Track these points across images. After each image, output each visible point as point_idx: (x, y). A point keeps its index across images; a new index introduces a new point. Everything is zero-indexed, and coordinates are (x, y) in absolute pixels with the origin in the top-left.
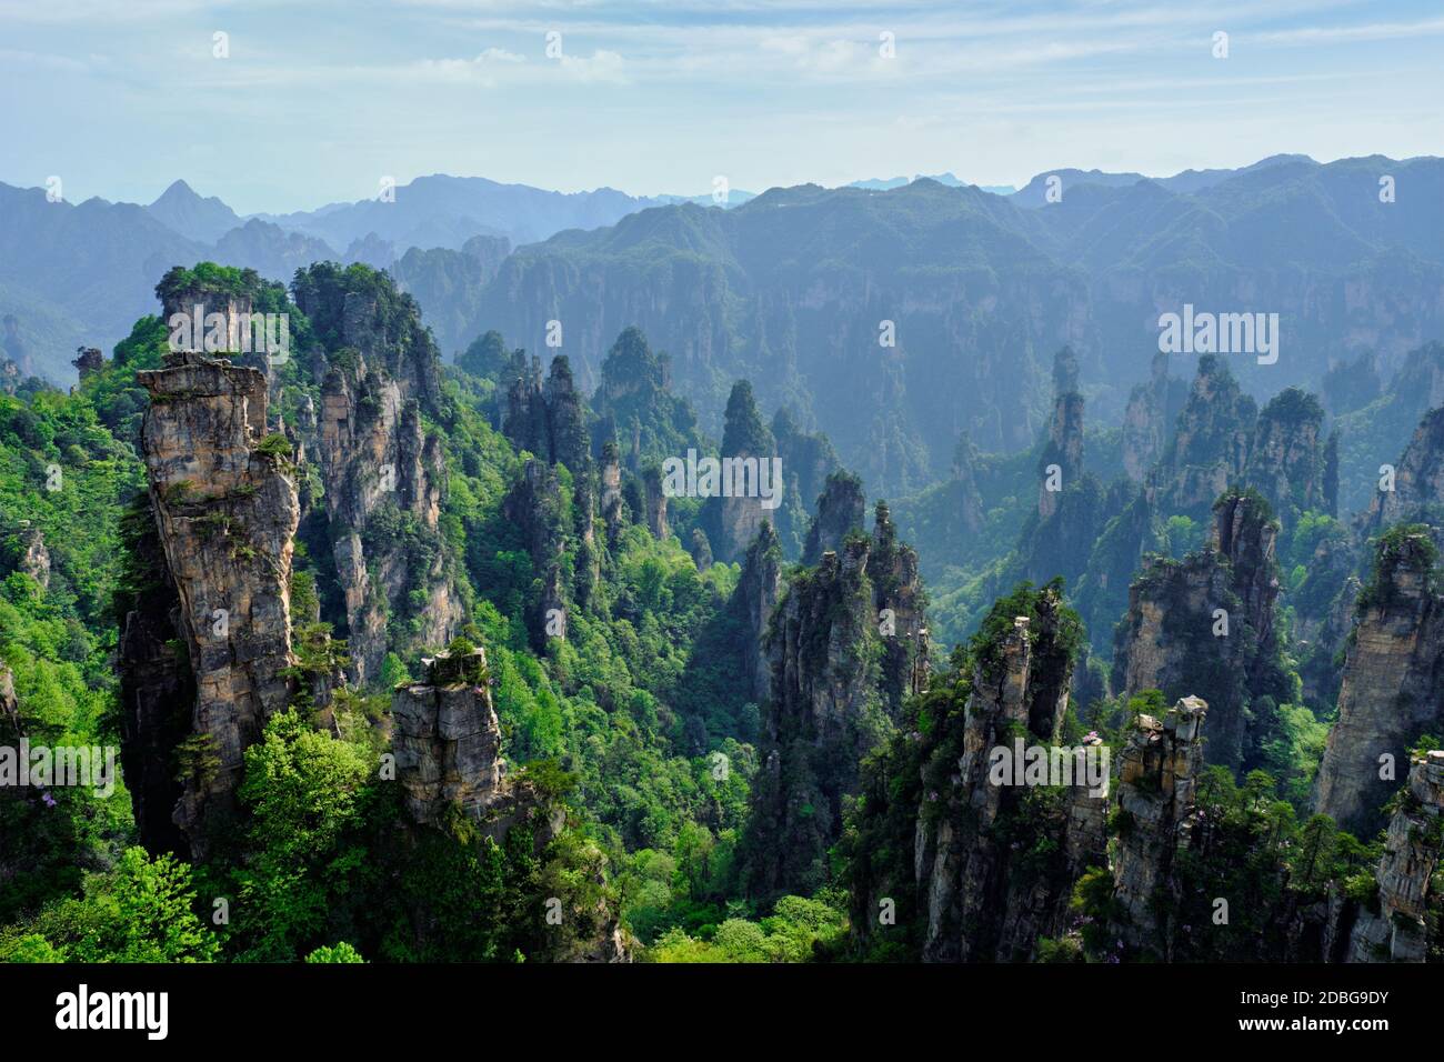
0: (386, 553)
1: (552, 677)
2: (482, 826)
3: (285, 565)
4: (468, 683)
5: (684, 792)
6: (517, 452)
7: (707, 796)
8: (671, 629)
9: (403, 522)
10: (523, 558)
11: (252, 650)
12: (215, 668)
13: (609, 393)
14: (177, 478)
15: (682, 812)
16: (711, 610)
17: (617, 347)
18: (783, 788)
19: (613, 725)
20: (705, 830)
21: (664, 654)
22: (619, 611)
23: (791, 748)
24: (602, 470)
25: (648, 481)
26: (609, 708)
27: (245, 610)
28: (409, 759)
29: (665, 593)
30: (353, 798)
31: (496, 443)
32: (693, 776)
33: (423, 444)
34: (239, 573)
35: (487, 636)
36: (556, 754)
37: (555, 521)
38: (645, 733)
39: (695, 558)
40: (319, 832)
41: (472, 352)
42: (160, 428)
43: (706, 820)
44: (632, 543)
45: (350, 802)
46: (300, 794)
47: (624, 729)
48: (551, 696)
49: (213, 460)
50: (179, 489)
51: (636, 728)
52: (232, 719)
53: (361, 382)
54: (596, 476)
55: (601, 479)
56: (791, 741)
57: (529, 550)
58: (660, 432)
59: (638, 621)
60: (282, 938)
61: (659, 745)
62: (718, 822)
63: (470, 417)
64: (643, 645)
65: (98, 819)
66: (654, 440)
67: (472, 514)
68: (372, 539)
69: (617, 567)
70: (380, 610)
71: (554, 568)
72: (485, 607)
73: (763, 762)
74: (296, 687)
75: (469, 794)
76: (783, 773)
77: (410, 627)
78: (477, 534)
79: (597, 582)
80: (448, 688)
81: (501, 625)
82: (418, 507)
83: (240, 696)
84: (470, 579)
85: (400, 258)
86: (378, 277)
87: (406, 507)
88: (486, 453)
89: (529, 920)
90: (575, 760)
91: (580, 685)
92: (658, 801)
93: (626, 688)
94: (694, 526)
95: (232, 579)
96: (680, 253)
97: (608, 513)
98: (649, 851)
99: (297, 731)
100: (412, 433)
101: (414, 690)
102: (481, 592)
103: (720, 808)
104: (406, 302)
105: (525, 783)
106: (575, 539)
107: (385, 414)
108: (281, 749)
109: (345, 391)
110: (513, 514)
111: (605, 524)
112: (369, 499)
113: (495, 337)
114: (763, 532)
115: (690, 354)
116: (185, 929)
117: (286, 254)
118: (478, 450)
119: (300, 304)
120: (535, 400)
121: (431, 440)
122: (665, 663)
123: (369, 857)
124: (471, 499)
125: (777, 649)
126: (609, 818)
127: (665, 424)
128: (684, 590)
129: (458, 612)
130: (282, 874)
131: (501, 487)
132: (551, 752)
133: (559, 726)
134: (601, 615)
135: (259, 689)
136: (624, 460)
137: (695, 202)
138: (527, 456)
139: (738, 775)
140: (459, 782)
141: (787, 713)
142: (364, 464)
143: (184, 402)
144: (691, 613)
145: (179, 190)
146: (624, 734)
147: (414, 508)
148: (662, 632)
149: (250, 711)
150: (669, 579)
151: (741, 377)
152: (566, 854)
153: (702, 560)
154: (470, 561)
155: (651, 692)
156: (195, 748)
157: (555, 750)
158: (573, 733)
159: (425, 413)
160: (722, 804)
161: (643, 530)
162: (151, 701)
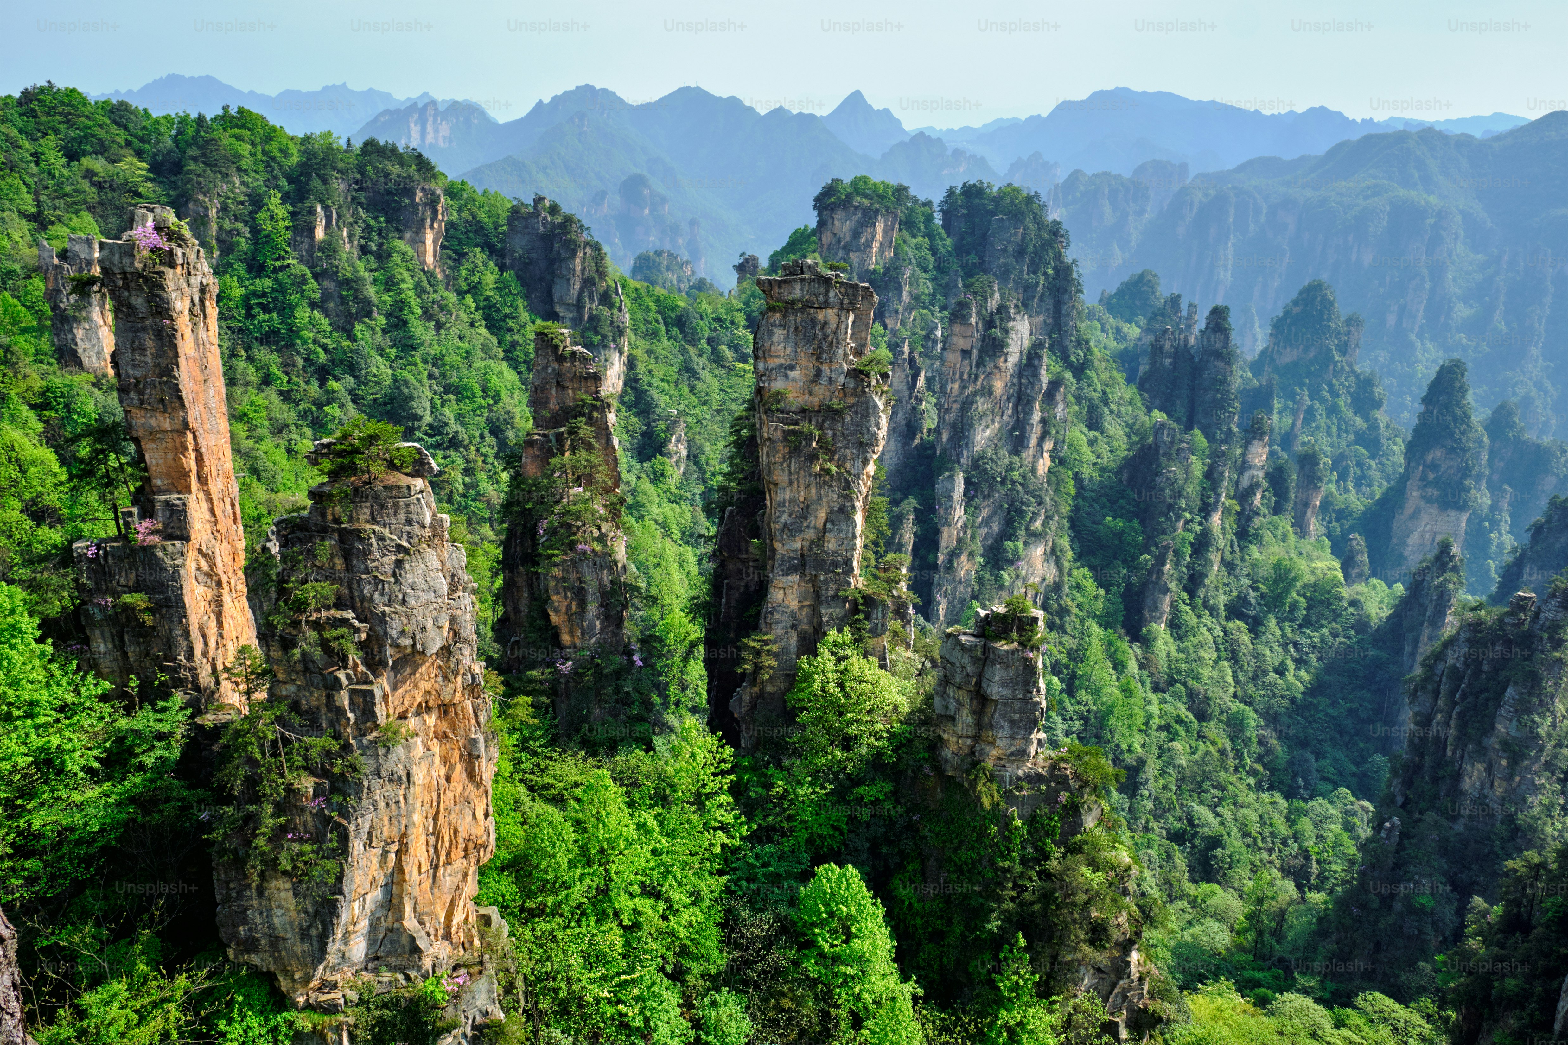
0: (986, 497)
1: (1142, 666)
2: (1009, 797)
3: (864, 487)
4: (1020, 643)
5: (1273, 835)
6: (1149, 410)
7: (1300, 847)
8: (1296, 644)
9: (1010, 468)
10: (1133, 528)
11: (820, 564)
12: (787, 573)
13: (1276, 356)
14: (778, 385)
15: (1265, 855)
16: (1352, 632)
17: (1295, 303)
18: (1397, 866)
19: (1201, 736)
20: (1290, 886)
21: (1281, 671)
22: (1235, 611)
23: (1420, 820)
24: (1246, 447)
25: (1302, 467)
26: (1202, 716)
27: (820, 523)
28: (947, 708)
29: (1297, 601)
30: (888, 731)
31: (1127, 396)
32: (1288, 818)
33: (1045, 387)
34: (820, 486)
35: (1079, 606)
36: (1129, 750)
37: (1179, 494)
38: (1239, 756)
39: (1345, 568)
40: (851, 755)
41: (1120, 293)
42: (771, 334)
43: (1294, 874)
44: (1267, 536)
45: (885, 735)
46: (841, 714)
47: (1214, 743)
48: (1135, 685)
49: (813, 372)
50: (779, 396)
51: (1228, 746)
52: (793, 627)
53: (992, 313)
54: (1239, 451)
55: (1243, 455)
56: (1421, 813)
57: (1142, 522)
58: (1332, 410)
59: (1255, 627)
60: (802, 843)
61: (1253, 773)
62: (1309, 880)
63: (1104, 364)
64: (1257, 656)
65: (690, 693)
66: (1322, 419)
67: (1087, 471)
68: (975, 480)
69: (1243, 560)
70: (971, 555)
71: (1167, 547)
72: (1082, 574)
73: (1378, 827)
74: (855, 610)
75: (1000, 759)
76: (1400, 847)
77: (998, 578)
78: (1087, 494)
79: (1215, 571)
80: (998, 645)
81: (1096, 597)
82: (1028, 455)
83: (803, 606)
84: (1072, 541)
85: (1061, 181)
86: (1029, 200)
87: (1016, 452)
88: (1114, 407)
89: (1037, 907)
90: (1150, 762)
91: (1172, 682)
92: (1238, 835)
93: (1227, 699)
94: (1352, 529)
95: (813, 491)
96: (1402, 192)
97: (1244, 496)
98: (1215, 887)
99: (848, 652)
100: (1036, 375)
101: (963, 638)
102: (1080, 557)
103: (1314, 865)
104: (1056, 231)
105: (1063, 765)
106: (1198, 519)
107: (1010, 349)
108: (830, 665)
109: (973, 320)
110: (1131, 479)
111: (1238, 508)
112: (978, 438)
113: (1150, 277)
114: (1442, 552)
115: (1391, 320)
116: (720, 806)
117: (945, 172)
118: (1106, 402)
119: (946, 226)
120: (1181, 353)
121: (1055, 384)
122: (1279, 681)
123: (894, 793)
124: (1088, 454)
125: (1425, 698)
126: (1176, 837)
127: (1341, 402)
128: (1322, 602)
129: (1051, 573)
130: (811, 784)
131: (1124, 447)
132: (1124, 747)
133: (1139, 721)
134: (1213, 611)
135: (821, 603)
136: (1279, 438)
137: (1437, 128)
138: (1159, 416)
139: (1346, 835)
140: (992, 744)
141: (1423, 777)
142: (980, 400)
143: (795, 312)
144: (1325, 631)
145: (855, 101)
146: (1212, 749)
147: (1024, 455)
148: (1284, 645)
149: (810, 623)
150: (1305, 586)
151: (1456, 356)
152: (1094, 853)
153: (1354, 572)
154: (1075, 522)
155: (1256, 711)
156: (757, 645)
157: (1130, 746)
158: (1153, 733)
159: (1054, 354)
160: (1318, 862)
161: (1285, 523)
162: (736, 595)
